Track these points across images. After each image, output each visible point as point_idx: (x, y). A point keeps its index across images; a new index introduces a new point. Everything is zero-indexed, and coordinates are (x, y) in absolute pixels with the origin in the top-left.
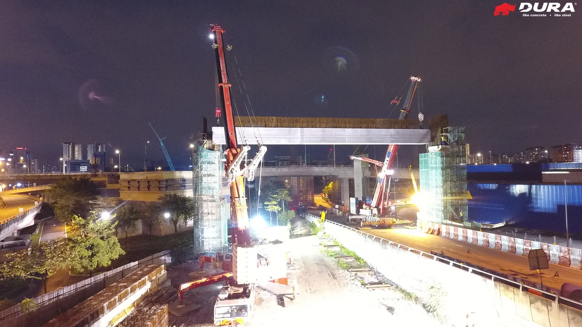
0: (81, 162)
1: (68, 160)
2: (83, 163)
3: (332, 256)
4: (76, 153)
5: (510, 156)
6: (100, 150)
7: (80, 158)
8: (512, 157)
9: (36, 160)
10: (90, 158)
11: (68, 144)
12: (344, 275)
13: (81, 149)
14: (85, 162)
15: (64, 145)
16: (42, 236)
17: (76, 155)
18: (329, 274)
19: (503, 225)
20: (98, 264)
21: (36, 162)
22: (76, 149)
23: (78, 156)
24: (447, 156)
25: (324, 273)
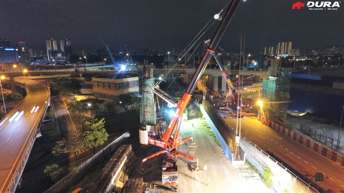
0: (58, 51)
1: (50, 50)
2: (59, 52)
3: (212, 135)
4: (54, 45)
5: (316, 51)
6: (67, 44)
7: (57, 49)
8: (318, 52)
9: (31, 49)
10: (62, 49)
11: (48, 40)
12: (219, 150)
13: (56, 43)
14: (59, 51)
15: (46, 40)
16: (56, 112)
17: (54, 47)
18: (211, 149)
19: (305, 114)
20: (99, 144)
21: (31, 50)
22: (54, 43)
23: (55, 48)
24: (279, 84)
25: (209, 148)
